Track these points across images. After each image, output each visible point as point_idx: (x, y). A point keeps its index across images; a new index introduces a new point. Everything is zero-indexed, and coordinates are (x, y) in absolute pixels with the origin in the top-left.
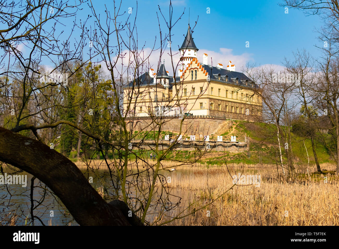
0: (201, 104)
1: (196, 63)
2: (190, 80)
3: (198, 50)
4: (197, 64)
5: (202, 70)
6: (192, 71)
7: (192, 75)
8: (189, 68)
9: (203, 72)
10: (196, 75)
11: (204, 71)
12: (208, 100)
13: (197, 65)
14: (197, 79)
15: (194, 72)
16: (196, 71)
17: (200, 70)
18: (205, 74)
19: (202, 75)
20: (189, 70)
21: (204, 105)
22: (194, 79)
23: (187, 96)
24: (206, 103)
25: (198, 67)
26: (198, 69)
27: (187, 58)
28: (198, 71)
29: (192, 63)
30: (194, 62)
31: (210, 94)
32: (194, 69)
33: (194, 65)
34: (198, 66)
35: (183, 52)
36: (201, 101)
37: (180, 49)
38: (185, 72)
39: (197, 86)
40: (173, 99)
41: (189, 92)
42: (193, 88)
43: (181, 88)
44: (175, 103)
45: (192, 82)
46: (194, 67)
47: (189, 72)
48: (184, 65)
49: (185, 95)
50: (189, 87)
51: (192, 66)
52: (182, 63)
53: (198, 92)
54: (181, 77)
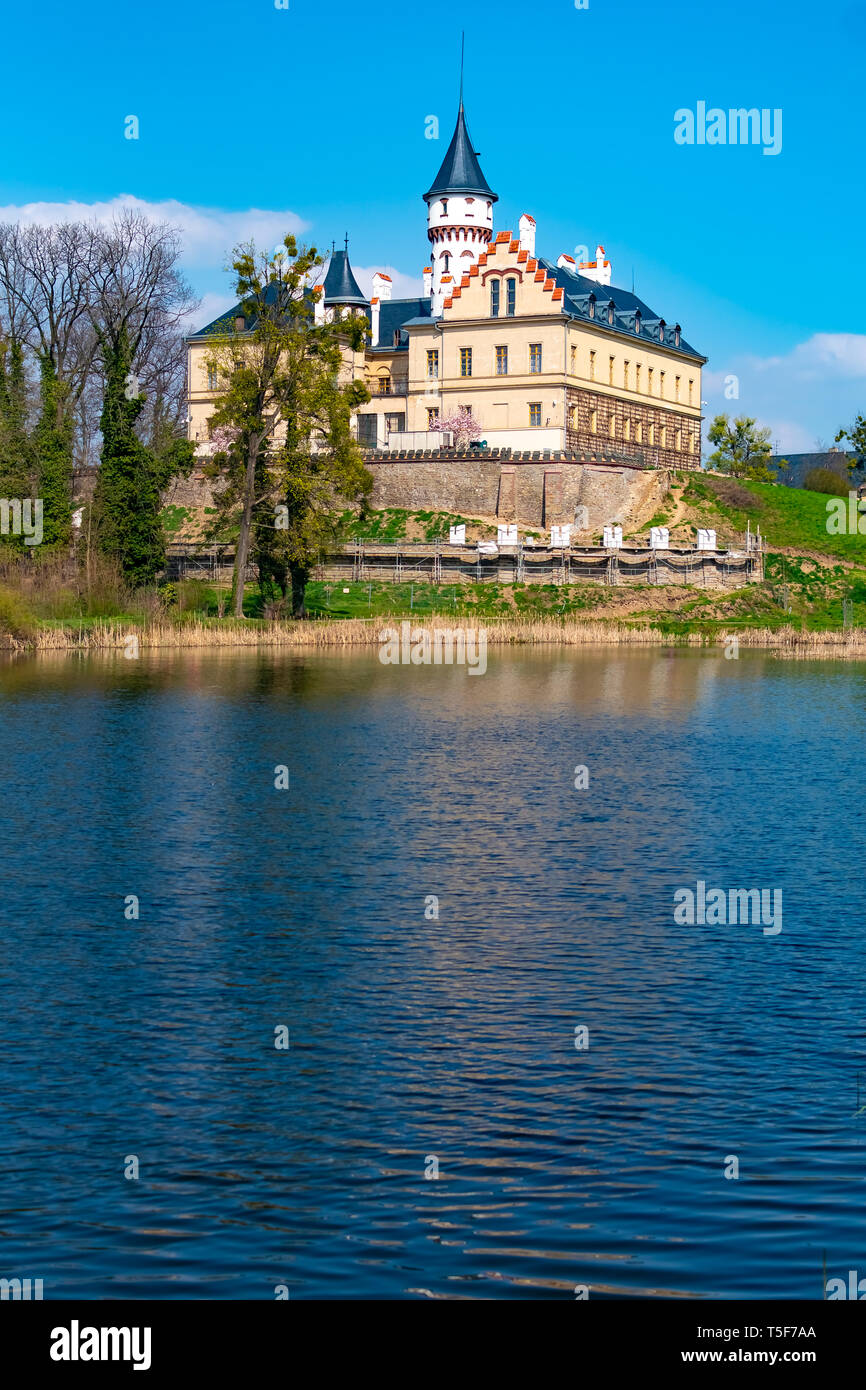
0: (535, 407)
1: (513, 251)
2: (488, 314)
3: (495, 199)
4: (515, 257)
5: (538, 280)
6: (495, 282)
7: (495, 297)
8: (482, 270)
9: (542, 285)
10: (511, 296)
11: (549, 284)
12: (563, 392)
13: (516, 260)
14: (518, 312)
15: (504, 287)
16: (511, 282)
17: (529, 278)
18: (551, 294)
19: (535, 297)
20: (480, 278)
21: (546, 412)
22: (503, 312)
23: (473, 375)
24: (555, 403)
25: (523, 267)
26: (520, 273)
27: (462, 228)
28: (521, 282)
29: (494, 249)
30: (503, 249)
31: (569, 373)
32: (503, 273)
33: (503, 259)
34: (521, 261)
35: (445, 205)
36: (535, 396)
37: (427, 192)
38: (465, 284)
39: (518, 340)
40: (412, 387)
41: (484, 363)
42: (499, 348)
43: (450, 345)
44: (419, 402)
45: (492, 323)
46: (502, 267)
47: (483, 285)
48: (447, 257)
49: (464, 374)
50: (483, 343)
51: (493, 263)
52: (439, 247)
53: (519, 361)
54: (448, 305)
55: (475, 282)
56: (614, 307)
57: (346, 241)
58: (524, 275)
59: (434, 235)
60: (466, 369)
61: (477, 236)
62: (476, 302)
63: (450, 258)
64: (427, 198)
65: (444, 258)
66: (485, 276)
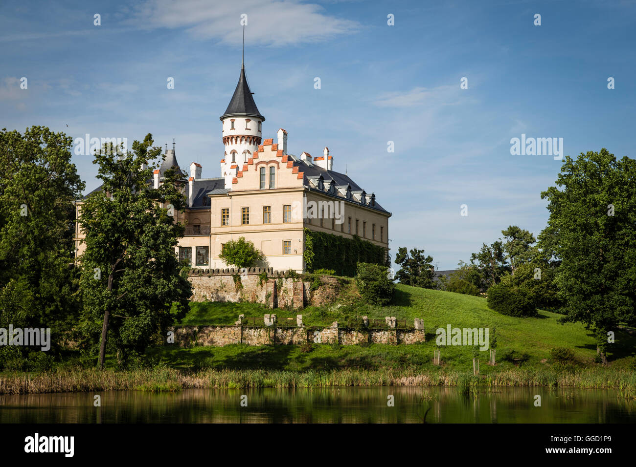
0: (287, 243)
1: (273, 150)
2: (257, 187)
3: (264, 119)
4: (275, 153)
5: (289, 167)
6: (262, 169)
7: (262, 175)
8: (255, 161)
9: (290, 170)
10: (272, 174)
11: (294, 170)
12: (302, 234)
13: (275, 155)
14: (276, 186)
15: (267, 171)
16: (272, 168)
17: (283, 166)
18: (296, 175)
19: (288, 177)
20: (254, 165)
21: (293, 246)
22: (267, 186)
23: (250, 223)
24: (299, 240)
25: (279, 160)
26: (278, 163)
27: (243, 137)
28: (279, 168)
29: (262, 149)
30: (268, 148)
32: (267, 163)
33: (268, 155)
34: (278, 156)
35: (233, 123)
36: (287, 236)
37: (222, 115)
38: (246, 169)
39: (276, 202)
40: (213, 231)
41: (256, 216)
42: (265, 207)
43: (235, 205)
44: (217, 240)
45: (260, 192)
46: (267, 160)
47: (256, 170)
48: (234, 153)
49: (244, 223)
50: (255, 205)
51: (262, 157)
52: (229, 148)
53: (276, 215)
54: (235, 182)
55: (251, 168)
56: (335, 183)
57: (174, 144)
58: (281, 164)
59: (226, 140)
60: (245, 220)
61: (252, 142)
62: (251, 180)
63: (236, 154)
64: (222, 119)
65: (232, 154)
66: (257, 164)
